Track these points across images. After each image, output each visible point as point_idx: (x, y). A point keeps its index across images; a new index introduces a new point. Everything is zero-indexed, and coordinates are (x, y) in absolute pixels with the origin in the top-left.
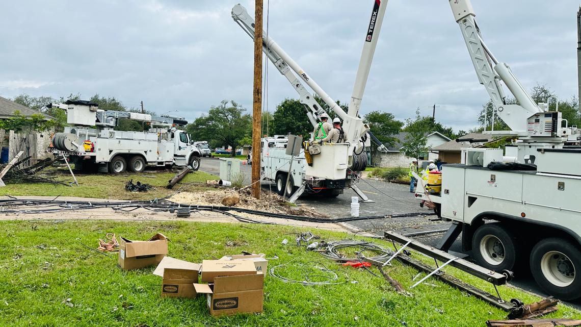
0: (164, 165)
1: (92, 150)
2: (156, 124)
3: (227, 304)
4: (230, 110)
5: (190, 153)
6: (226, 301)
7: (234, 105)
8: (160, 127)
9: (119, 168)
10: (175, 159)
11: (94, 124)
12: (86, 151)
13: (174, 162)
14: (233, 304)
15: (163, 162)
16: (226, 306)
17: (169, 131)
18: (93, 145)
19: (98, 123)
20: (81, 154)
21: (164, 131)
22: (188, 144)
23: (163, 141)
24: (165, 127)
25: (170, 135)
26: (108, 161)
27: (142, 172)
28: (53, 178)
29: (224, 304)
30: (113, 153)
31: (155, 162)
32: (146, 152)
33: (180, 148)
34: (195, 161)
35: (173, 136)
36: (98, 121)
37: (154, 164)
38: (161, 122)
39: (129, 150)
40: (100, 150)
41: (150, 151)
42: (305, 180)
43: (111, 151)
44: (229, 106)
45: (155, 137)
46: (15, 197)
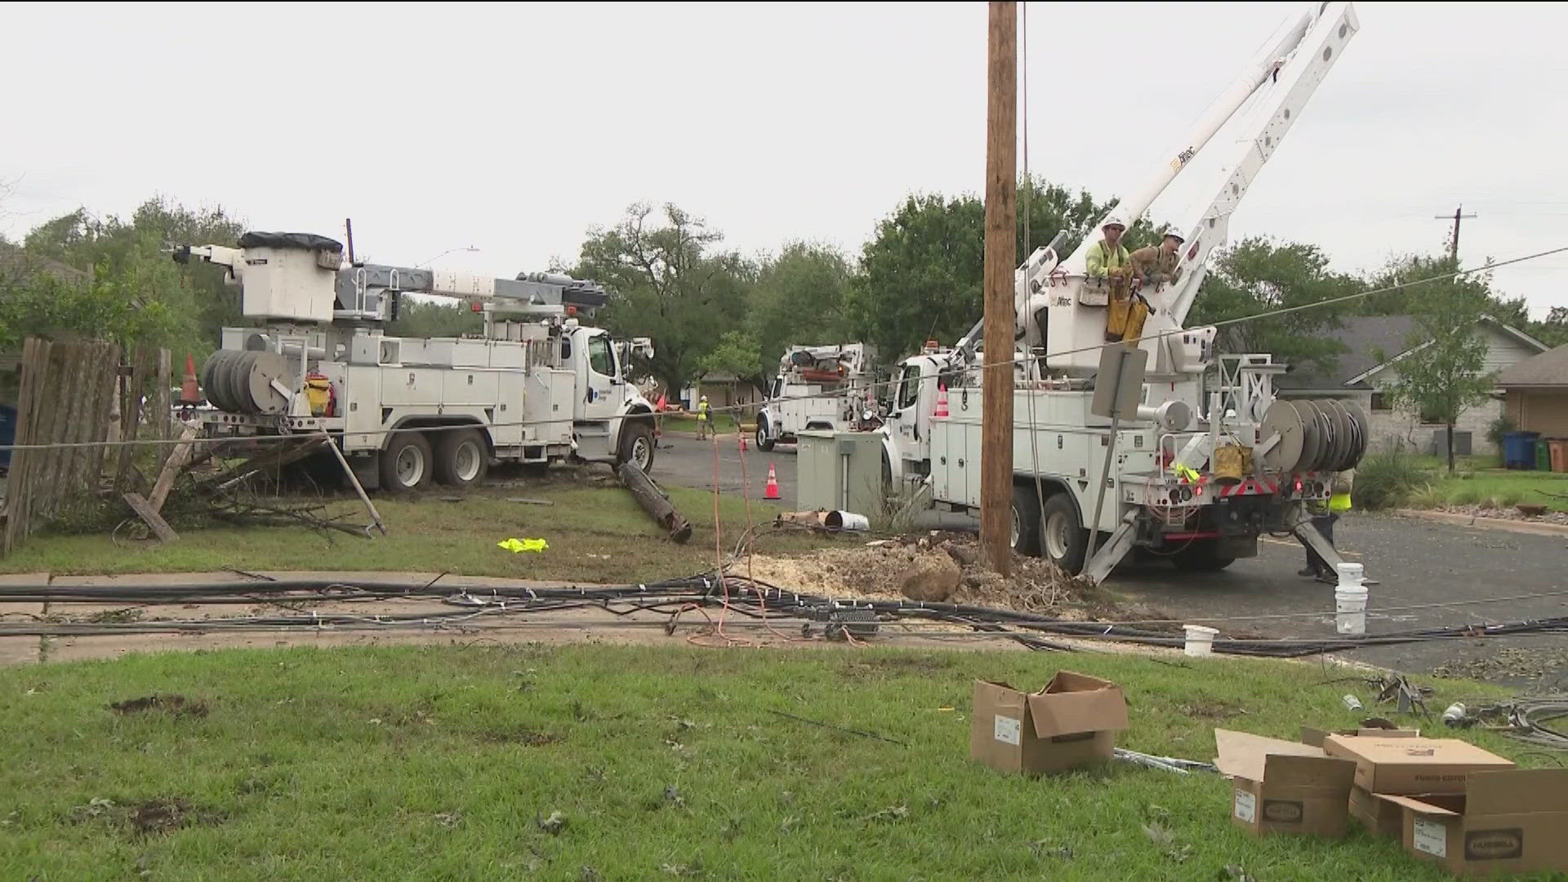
0: (544, 459)
1: (332, 410)
2: (505, 309)
3: (1497, 845)
4: (660, 240)
5: (623, 410)
6: (1493, 839)
7: (677, 218)
8: (520, 319)
9: (409, 471)
10: (575, 437)
11: (326, 314)
12: (314, 415)
13: (574, 445)
14: (1511, 845)
15: (539, 448)
16: (1493, 851)
17: (554, 331)
18: (332, 391)
19: (340, 312)
20: (300, 424)
21: (538, 331)
22: (618, 377)
23: (540, 370)
24: (538, 318)
25: (557, 348)
26: (380, 447)
27: (477, 483)
28: (307, 510)
29: (1489, 845)
30: (393, 419)
31: (517, 447)
32: (489, 412)
33: (590, 395)
34: (637, 444)
35: (566, 352)
36: (338, 305)
37: (514, 454)
38: (523, 301)
39: (441, 407)
40: (354, 407)
41: (503, 408)
42: (1132, 506)
43: (386, 412)
44: (658, 222)
45: (513, 355)
46: (266, 574)
